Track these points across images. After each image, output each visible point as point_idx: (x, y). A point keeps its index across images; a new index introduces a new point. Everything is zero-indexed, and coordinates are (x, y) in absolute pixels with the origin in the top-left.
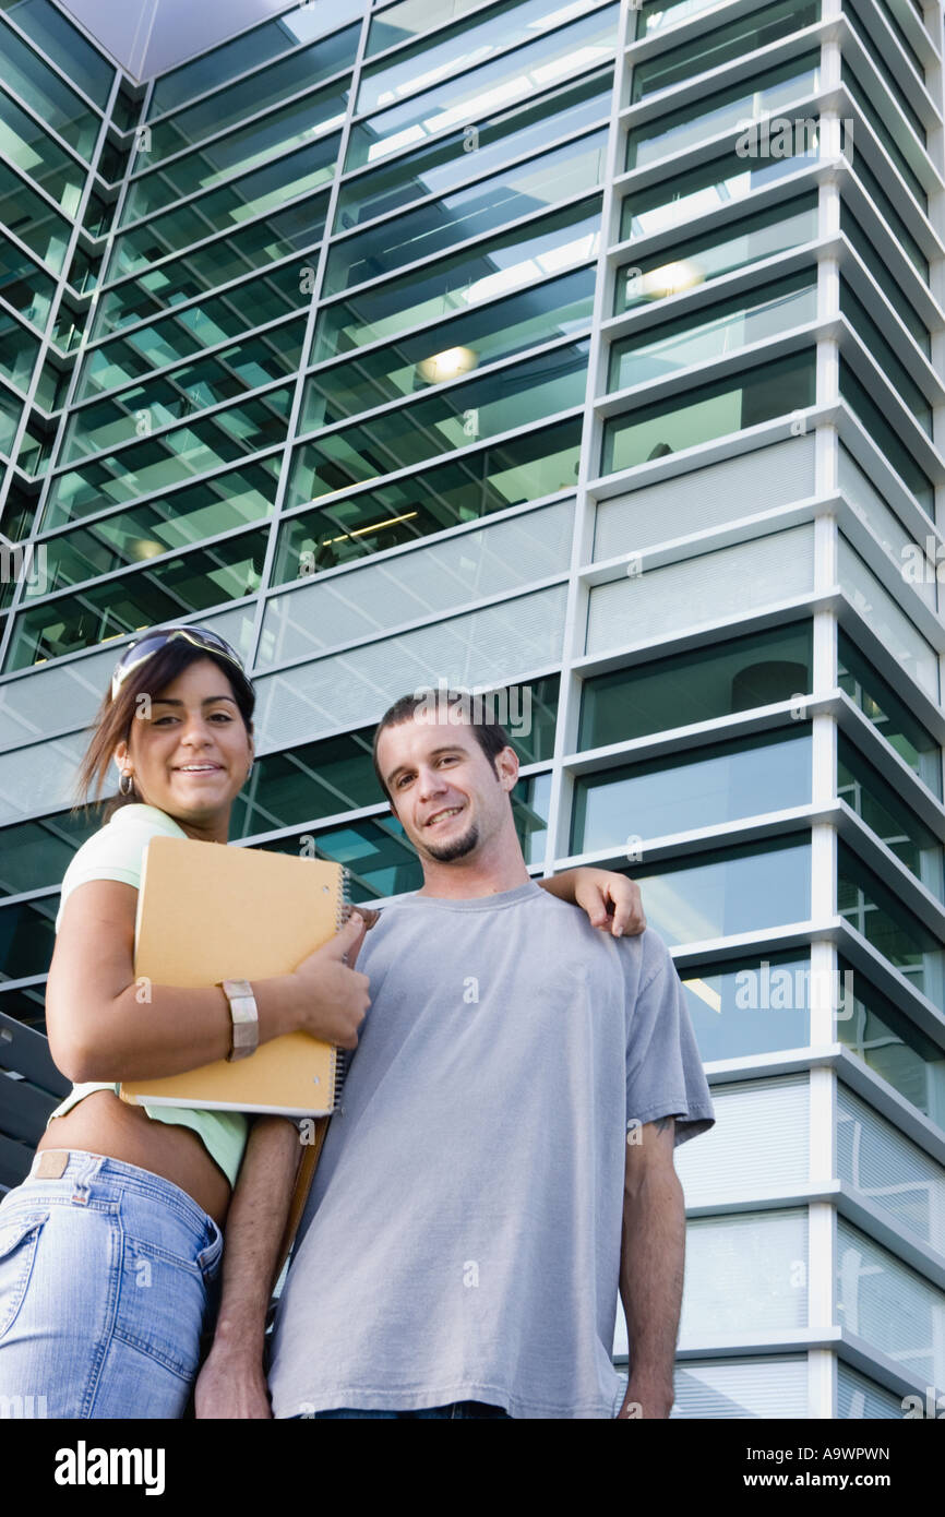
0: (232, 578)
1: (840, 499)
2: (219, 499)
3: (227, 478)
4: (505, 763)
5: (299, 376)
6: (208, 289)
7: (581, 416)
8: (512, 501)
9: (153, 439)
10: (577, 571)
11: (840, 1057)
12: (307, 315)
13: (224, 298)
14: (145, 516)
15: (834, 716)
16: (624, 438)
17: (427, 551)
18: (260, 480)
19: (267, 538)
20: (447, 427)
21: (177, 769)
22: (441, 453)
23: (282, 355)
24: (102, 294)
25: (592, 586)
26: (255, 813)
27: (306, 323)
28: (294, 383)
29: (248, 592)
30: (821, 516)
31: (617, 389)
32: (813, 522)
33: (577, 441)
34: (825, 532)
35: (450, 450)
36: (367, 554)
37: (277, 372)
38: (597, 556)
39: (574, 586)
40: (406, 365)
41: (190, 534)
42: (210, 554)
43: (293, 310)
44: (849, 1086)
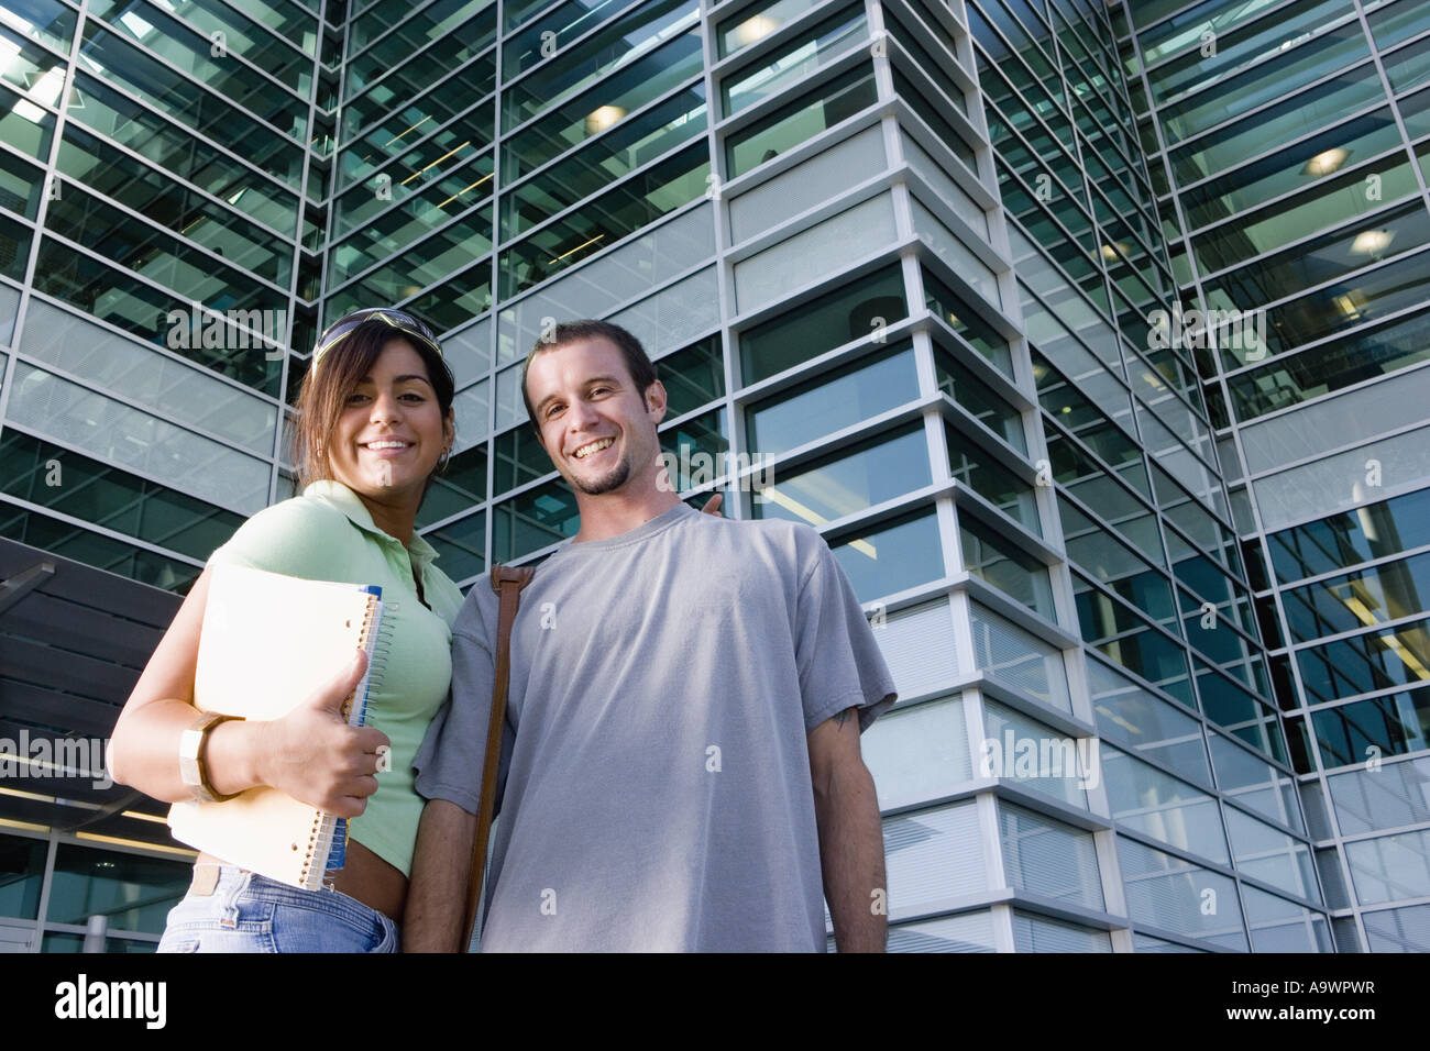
0: (470, 300)
1: (907, 169)
2: (453, 245)
3: (454, 230)
4: (654, 395)
5: (495, 144)
6: (419, 92)
7: (706, 139)
8: (665, 211)
9: (398, 209)
10: (720, 255)
11: (969, 581)
12: (494, 98)
13: (432, 97)
14: (401, 266)
15: (928, 331)
16: (740, 150)
17: (609, 257)
18: (479, 224)
19: (491, 267)
20: (610, 164)
21: (365, 445)
22: (608, 183)
23: (481, 132)
24: (344, 109)
25: (734, 263)
26: (520, 469)
27: (494, 105)
28: (492, 150)
29: (485, 309)
30: (896, 184)
31: (730, 114)
32: (889, 190)
33: (706, 158)
34: (900, 196)
35: (613, 180)
36: (566, 266)
37: (478, 144)
38: (735, 241)
39: (721, 266)
40: (571, 124)
41: (436, 274)
42: (453, 286)
43: (483, 96)
44: (978, 600)
